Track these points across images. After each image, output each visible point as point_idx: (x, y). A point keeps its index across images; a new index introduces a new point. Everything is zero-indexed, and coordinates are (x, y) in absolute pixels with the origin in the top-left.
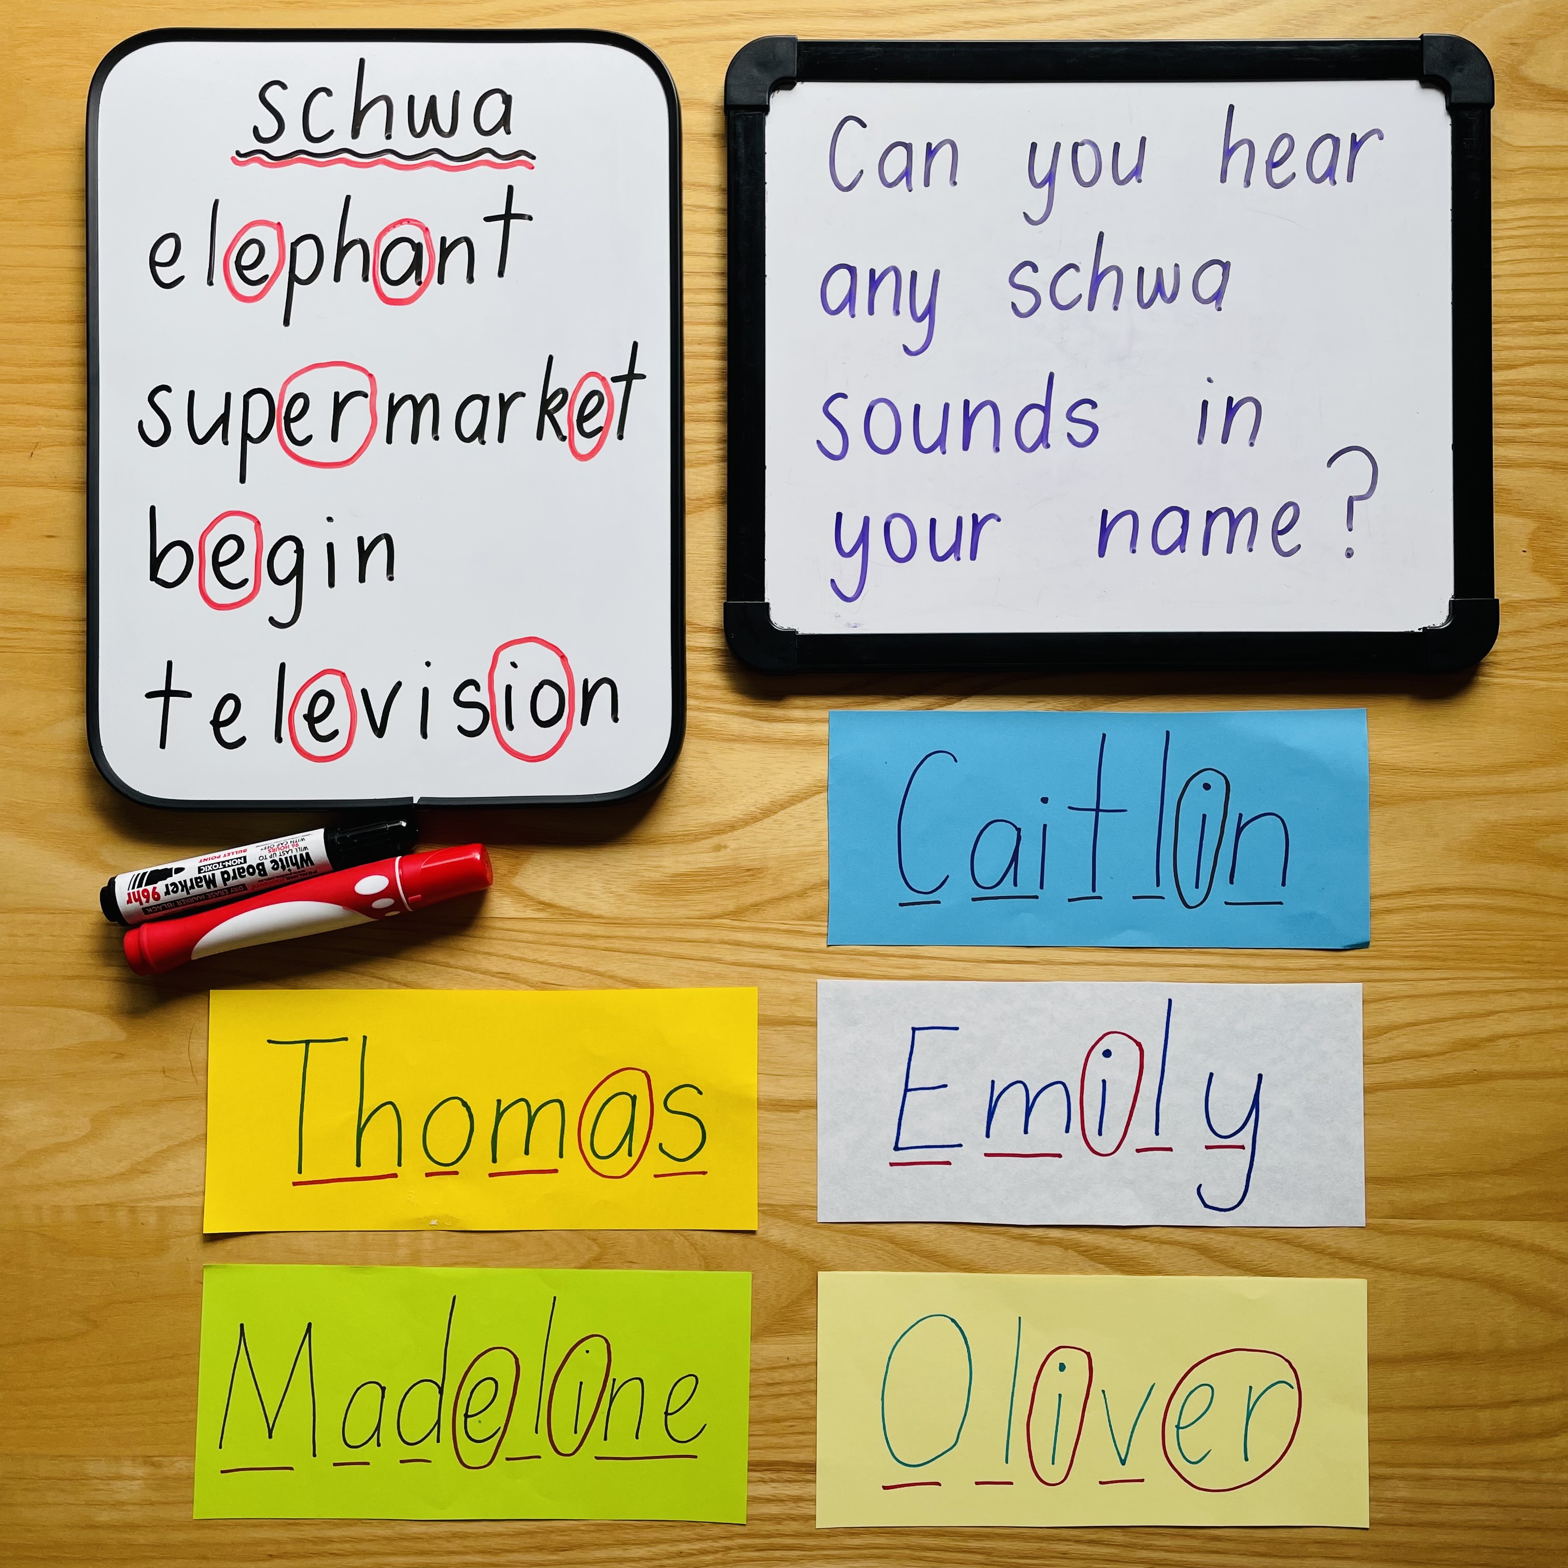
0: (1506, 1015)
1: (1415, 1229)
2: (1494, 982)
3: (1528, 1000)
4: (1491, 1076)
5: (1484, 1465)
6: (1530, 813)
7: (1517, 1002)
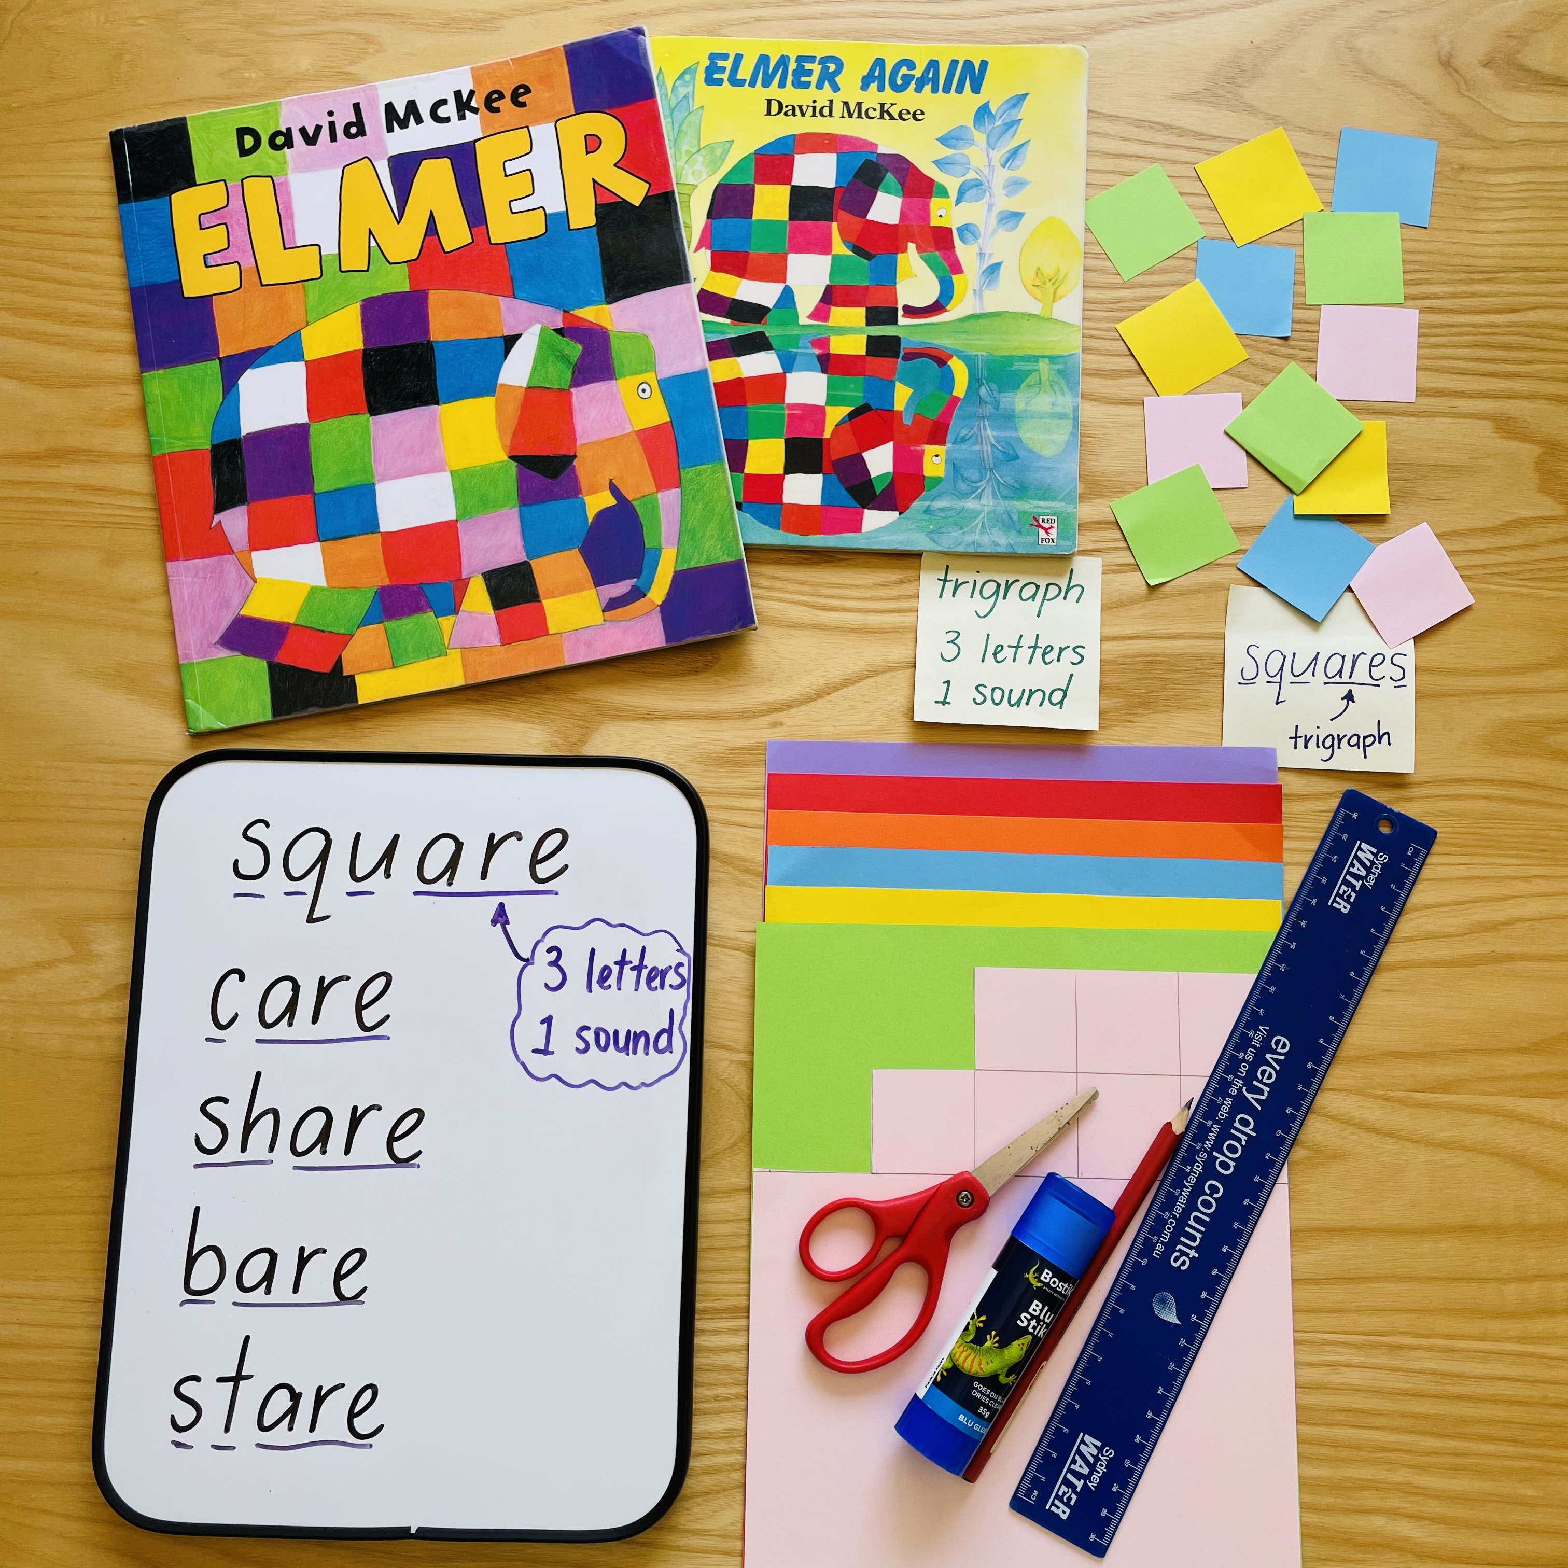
0: (1523, 900)
1: (1436, 1103)
2: (1511, 868)
3: (1545, 886)
4: (1511, 958)
5: (1510, 1339)
6: (1542, 712)
7: (1532, 888)
